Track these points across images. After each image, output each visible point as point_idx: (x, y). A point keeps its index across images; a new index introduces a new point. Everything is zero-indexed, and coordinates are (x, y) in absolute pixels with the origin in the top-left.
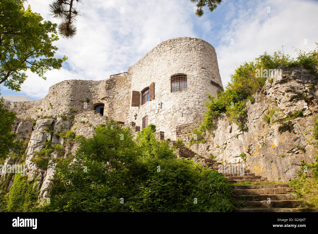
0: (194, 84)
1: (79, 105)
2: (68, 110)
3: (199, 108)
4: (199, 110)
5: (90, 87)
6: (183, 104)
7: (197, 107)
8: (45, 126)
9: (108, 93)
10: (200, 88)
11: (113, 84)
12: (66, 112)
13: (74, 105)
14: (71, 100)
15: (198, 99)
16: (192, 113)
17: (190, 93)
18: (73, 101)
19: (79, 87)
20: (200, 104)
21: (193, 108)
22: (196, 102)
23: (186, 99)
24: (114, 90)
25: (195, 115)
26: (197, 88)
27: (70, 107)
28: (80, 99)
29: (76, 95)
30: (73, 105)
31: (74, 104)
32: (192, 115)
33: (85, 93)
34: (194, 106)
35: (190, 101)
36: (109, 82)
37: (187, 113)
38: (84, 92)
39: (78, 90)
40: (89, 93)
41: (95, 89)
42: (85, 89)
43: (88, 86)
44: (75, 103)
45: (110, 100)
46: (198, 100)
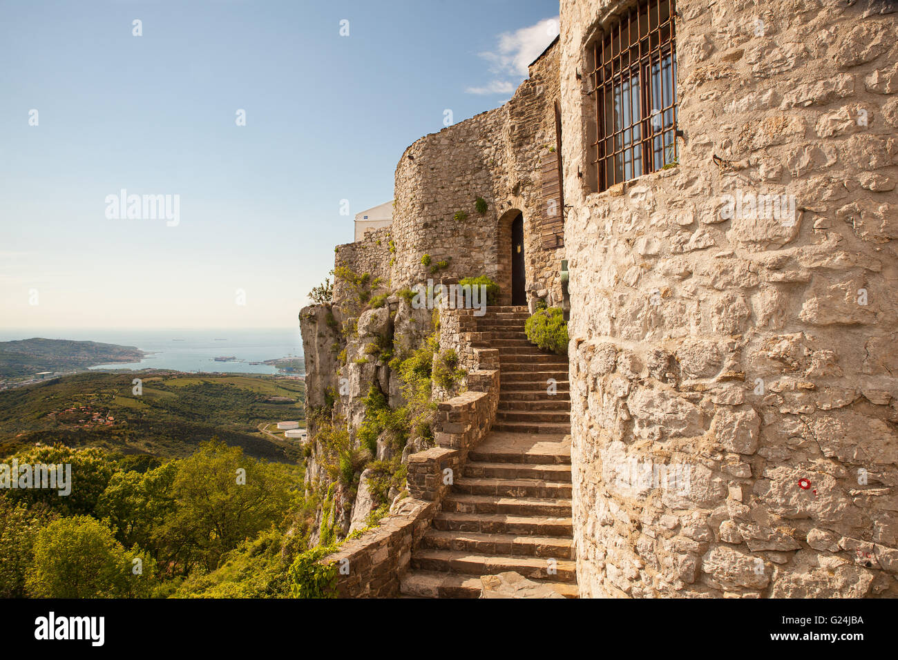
0: (741, 64)
1: (453, 235)
2: (420, 268)
3: (785, 364)
4: (785, 381)
5: (481, 143)
6: (634, 316)
7: (758, 347)
8: (370, 336)
9: (523, 160)
10: (818, 91)
11: (534, 113)
12: (417, 275)
13: (438, 241)
14: (426, 226)
15: (771, 256)
16: (706, 419)
17: (699, 185)
18: (431, 226)
19: (442, 162)
20: (807, 308)
21: (715, 365)
22: (749, 290)
23: (661, 265)
24: (543, 137)
25: (728, 446)
26: (775, 102)
27: (424, 254)
28: (456, 210)
29: (439, 197)
30: (434, 243)
31: (434, 239)
32: (705, 441)
33: (469, 177)
34: (724, 342)
35: (690, 283)
36: (522, 104)
37: (658, 414)
38: (463, 173)
39: (444, 175)
40: (482, 173)
41: (497, 150)
42: (466, 162)
43: (472, 141)
44: (439, 230)
45: (532, 194)
46: (777, 267)
